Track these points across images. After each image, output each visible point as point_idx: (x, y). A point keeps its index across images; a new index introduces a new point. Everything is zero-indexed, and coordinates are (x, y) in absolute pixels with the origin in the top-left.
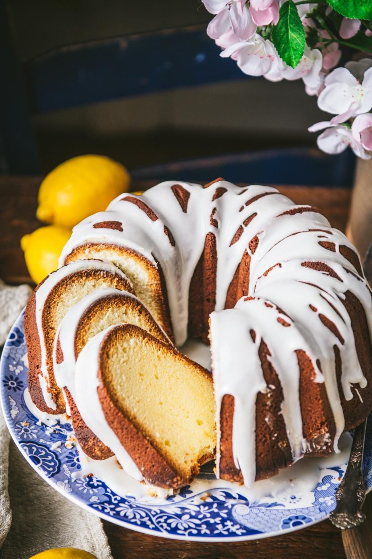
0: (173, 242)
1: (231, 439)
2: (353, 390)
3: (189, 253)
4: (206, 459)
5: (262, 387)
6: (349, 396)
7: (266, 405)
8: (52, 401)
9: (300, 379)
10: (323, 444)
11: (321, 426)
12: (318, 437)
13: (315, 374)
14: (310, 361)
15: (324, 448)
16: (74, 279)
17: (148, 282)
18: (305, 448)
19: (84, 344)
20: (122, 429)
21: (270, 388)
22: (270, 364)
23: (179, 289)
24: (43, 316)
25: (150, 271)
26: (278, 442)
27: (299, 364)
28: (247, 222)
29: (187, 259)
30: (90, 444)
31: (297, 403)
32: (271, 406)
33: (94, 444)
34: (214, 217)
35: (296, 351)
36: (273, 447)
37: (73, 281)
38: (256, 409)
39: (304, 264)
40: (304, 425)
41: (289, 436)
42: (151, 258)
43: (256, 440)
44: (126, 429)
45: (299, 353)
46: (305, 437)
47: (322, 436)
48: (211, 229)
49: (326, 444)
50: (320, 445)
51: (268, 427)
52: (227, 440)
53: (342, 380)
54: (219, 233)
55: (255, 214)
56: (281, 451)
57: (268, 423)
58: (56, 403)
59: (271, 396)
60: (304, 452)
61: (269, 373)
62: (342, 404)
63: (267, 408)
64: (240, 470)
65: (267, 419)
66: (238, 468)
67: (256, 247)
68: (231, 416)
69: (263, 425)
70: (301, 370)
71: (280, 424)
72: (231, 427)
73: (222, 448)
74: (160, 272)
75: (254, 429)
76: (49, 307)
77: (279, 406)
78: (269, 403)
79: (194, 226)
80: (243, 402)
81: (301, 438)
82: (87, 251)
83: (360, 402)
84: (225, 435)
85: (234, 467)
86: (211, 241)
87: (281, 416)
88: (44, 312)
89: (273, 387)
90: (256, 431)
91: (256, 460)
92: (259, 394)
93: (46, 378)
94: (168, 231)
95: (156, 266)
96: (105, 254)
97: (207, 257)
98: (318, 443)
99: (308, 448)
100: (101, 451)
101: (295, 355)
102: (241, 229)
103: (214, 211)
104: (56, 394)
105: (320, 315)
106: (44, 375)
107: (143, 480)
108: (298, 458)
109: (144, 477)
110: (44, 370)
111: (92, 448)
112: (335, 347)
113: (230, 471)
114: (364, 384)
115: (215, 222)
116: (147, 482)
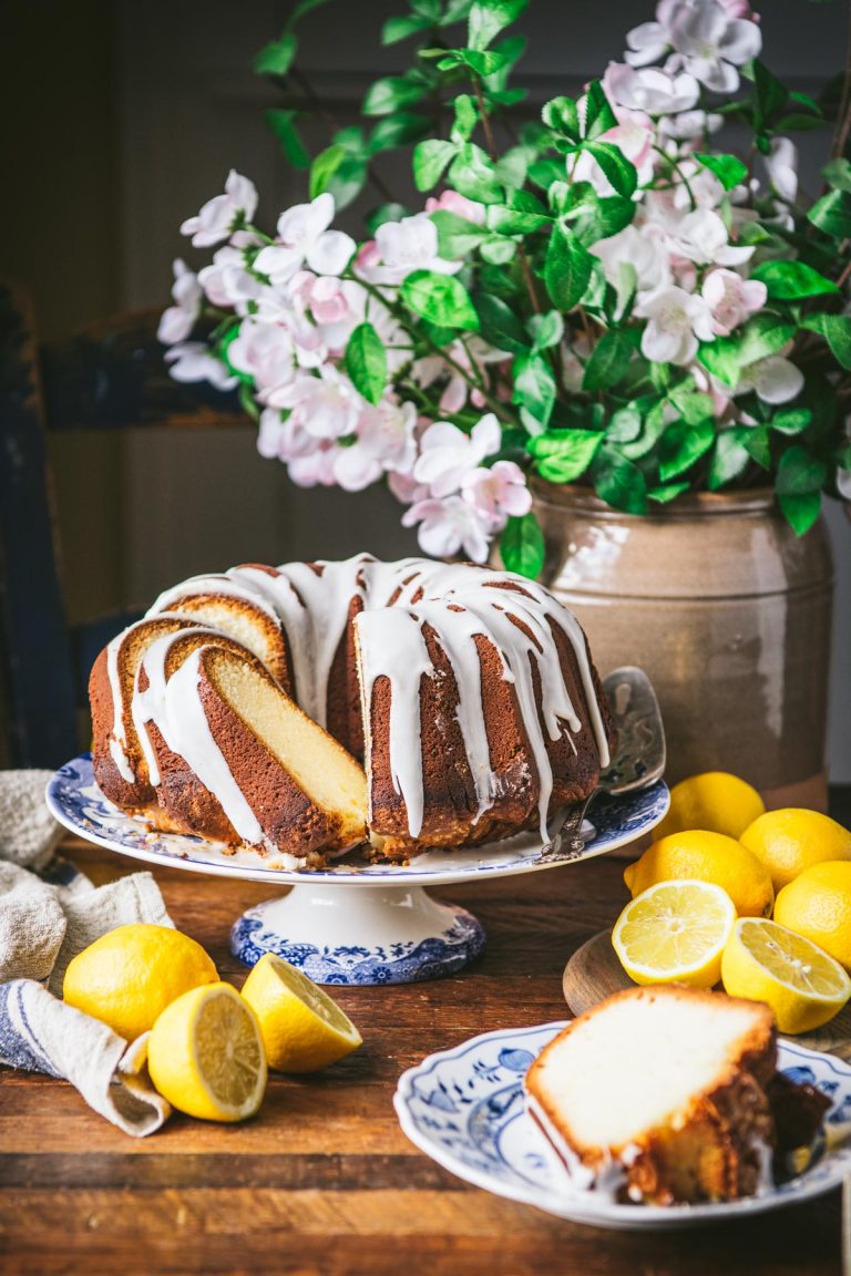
0: (302, 602)
1: (388, 748)
2: (561, 728)
3: (326, 626)
4: (354, 837)
5: (428, 667)
6: (556, 735)
7: (435, 700)
8: (129, 769)
9: (481, 675)
10: (520, 782)
11: (516, 752)
12: (513, 770)
13: (502, 667)
14: (495, 649)
15: (523, 789)
16: (162, 624)
17: (267, 656)
18: (494, 787)
19: (177, 668)
20: (232, 738)
21: (439, 674)
22: (438, 647)
23: (313, 681)
24: (119, 658)
25: (271, 635)
26: (454, 762)
27: (478, 653)
28: (406, 582)
29: (323, 636)
30: (186, 793)
31: (481, 714)
32: (443, 703)
33: (191, 794)
34: (362, 577)
35: (473, 636)
36: (448, 767)
37: (162, 628)
38: (421, 701)
39: (484, 585)
40: (491, 749)
41: (470, 761)
42: (271, 612)
43: (422, 750)
44: (239, 737)
45: (478, 638)
46: (493, 770)
47: (517, 768)
48: (358, 590)
49: (525, 781)
50: (517, 784)
51: (438, 733)
52: (381, 751)
53: (544, 708)
54: (368, 596)
55: (418, 574)
56: (459, 777)
57: (440, 728)
58: (135, 772)
59: (441, 687)
60: (494, 795)
61: (436, 652)
62: (546, 746)
63: (437, 703)
64: (402, 796)
65: (437, 722)
66: (398, 792)
67: (419, 598)
68: (387, 712)
69: (433, 729)
70: (483, 662)
71: (456, 736)
72: (387, 730)
73: (375, 766)
74: (284, 635)
75: (419, 732)
76: (128, 650)
77: (454, 709)
78: (438, 696)
79: (332, 592)
80: (402, 688)
81: (488, 769)
82: (181, 609)
83: (573, 754)
84: (379, 744)
85: (393, 794)
87: (457, 724)
88: (120, 653)
89: (444, 674)
90: (421, 736)
91: (424, 781)
92: (424, 676)
93: (120, 741)
94: (293, 587)
95: (279, 625)
96: (206, 613)
98: (513, 780)
99: (498, 787)
100: (201, 804)
101: (472, 641)
102: (399, 590)
103: (361, 572)
104: (135, 760)
105: (507, 614)
106: (118, 738)
107: (263, 842)
108: (485, 805)
109: (263, 831)
110: (119, 730)
111: (188, 800)
112: (530, 652)
113: (387, 801)
114: (577, 726)
115: (362, 584)
116: (268, 843)
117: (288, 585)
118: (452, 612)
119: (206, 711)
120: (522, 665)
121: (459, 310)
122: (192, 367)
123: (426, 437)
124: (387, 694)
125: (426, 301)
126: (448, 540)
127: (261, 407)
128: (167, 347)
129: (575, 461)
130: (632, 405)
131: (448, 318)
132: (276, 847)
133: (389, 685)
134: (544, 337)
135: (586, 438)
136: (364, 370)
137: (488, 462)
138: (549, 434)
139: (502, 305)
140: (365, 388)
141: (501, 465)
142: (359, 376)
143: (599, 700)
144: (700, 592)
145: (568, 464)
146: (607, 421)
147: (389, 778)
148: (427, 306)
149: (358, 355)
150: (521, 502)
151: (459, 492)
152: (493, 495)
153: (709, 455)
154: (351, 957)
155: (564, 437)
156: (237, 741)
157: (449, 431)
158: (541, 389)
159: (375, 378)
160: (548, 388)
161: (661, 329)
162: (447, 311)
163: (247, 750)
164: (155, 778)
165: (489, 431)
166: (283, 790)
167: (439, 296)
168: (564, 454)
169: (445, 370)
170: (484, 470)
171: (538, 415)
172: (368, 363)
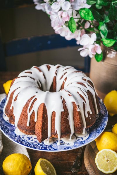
6: (87, 116)
14: (76, 105)
22: (65, 105)
39: (77, 83)
45: (73, 103)
62: (85, 119)
70: (74, 108)
71: (68, 122)
77: (67, 116)
83: (91, 119)
90: (61, 120)
105: (80, 95)
112: (83, 103)
114: (91, 113)
121: (90, 16)
123: (82, 37)
124: (55, 115)
125: (84, 15)
126: (86, 54)
129: (110, 44)
135: (113, 41)
136: (72, 27)
138: (106, 39)
140: (72, 30)
142: (71, 28)
145: (109, 44)
148: (84, 16)
149: (71, 24)
152: (94, 49)
155: (109, 40)
158: (105, 31)
159: (74, 29)
160: (106, 31)
162: (88, 17)
165: (94, 36)
167: (86, 13)
168: (108, 43)
171: (104, 35)
172: (72, 26)
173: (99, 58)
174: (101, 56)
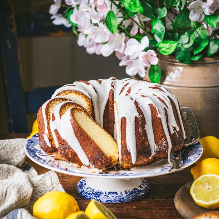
0: (96, 92)
1: (126, 138)
2: (174, 130)
3: (103, 98)
4: (115, 162)
5: (137, 114)
6: (172, 132)
7: (139, 124)
8: (49, 143)
9: (152, 116)
10: (163, 147)
11: (162, 138)
12: (161, 143)
13: (158, 114)
14: (155, 108)
15: (164, 149)
16: (58, 100)
17: (87, 108)
18: (156, 148)
19: (63, 114)
20: (81, 135)
21: (140, 116)
22: (139, 108)
24: (46, 110)
25: (88, 102)
26: (145, 141)
27: (151, 109)
28: (126, 86)
29: (102, 101)
30: (67, 151)
31: (152, 127)
32: (141, 124)
33: (68, 151)
34: (113, 84)
35: (149, 104)
36: (143, 143)
37: (57, 101)
38: (135, 124)
39: (149, 88)
40: (155, 137)
41: (149, 141)
42: (88, 95)
43: (136, 138)
44: (83, 135)
45: (151, 105)
46: (156, 143)
47: (162, 143)
48: (112, 88)
49: (165, 146)
50: (162, 147)
51: (140, 133)
52: (124, 139)
53: (169, 124)
54: (115, 90)
55: (129, 83)
56: (146, 146)
57: (141, 132)
58: (51, 144)
59: (141, 120)
60: (156, 150)
61: (139, 110)
62: (170, 135)
63: (140, 125)
64: (130, 152)
65: (140, 130)
66: (129, 151)
67: (130, 91)
68: (125, 128)
69: (139, 132)
70: (152, 112)
71: (145, 134)
72: (125, 132)
73: (122, 143)
74: (92, 102)
75: (135, 133)
76: (48, 108)
77: (144, 126)
78: (140, 122)
79: (104, 89)
80: (130, 120)
81: (154, 143)
82: (62, 94)
83: (177, 137)
84: (123, 137)
85: (127, 151)
86: (112, 93)
87: (145, 130)
88: (46, 109)
89: (141, 116)
90: (135, 134)
91: (136, 147)
92: (136, 117)
93: (47, 134)
94: (94, 88)
95: (90, 99)
96: (69, 95)
97: (110, 100)
98: (161, 146)
99: (157, 148)
100: (71, 154)
101: (149, 106)
102: (124, 88)
103: (112, 83)
104: (51, 140)
105: (158, 97)
106: (46, 134)
107: (89, 165)
108: (153, 153)
109: (90, 162)
110: (46, 131)
111: (68, 153)
112: (165, 108)
113: (126, 153)
114: (178, 129)
115: (113, 86)
116: (91, 165)
117: (92, 87)
118: (142, 97)
119: (73, 128)
120: (163, 112)
121: (138, 7)
122: (59, 21)
123: (128, 43)
124: (125, 122)
125: (128, 5)
126: (134, 71)
127: (79, 33)
128: (51, 15)
129: (170, 49)
130: (186, 33)
131: (135, 10)
132: (93, 166)
133: (126, 120)
134: (161, 14)
135: (174, 43)
136: (111, 24)
137: (146, 50)
138: (163, 42)
139: (149, 5)
140: (111, 30)
141: (150, 50)
142: (110, 26)
143: (182, 120)
144: (205, 86)
145: (169, 50)
146: (179, 37)
147: (126, 147)
148: (129, 6)
149: (109, 20)
150: (155, 61)
151: (137, 58)
152: (147, 59)
153: (208, 47)
154: (113, 195)
155: (168, 42)
156: (82, 136)
157: (134, 41)
158: (161, 29)
159: (114, 27)
160: (163, 29)
161: (194, 12)
162: (134, 7)
163: (85, 139)
164: (57, 146)
165: (146, 41)
166: (96, 151)
167: (132, 3)
168: (167, 47)
169: (131, 23)
170: (145, 52)
171: (160, 36)
172: (112, 22)
173: (155, 77)
174: (159, 74)
